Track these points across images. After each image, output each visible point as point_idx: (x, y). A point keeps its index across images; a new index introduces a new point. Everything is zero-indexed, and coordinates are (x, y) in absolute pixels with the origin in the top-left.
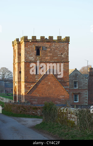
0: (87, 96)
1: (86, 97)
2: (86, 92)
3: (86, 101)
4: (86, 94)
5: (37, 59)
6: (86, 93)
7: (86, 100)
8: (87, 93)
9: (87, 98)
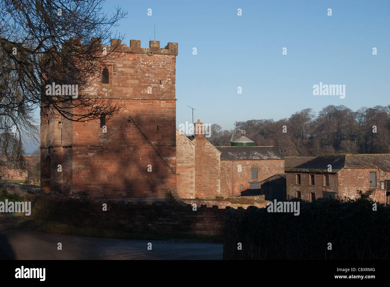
0: (194, 181)
1: (192, 183)
2: (192, 172)
3: (191, 191)
4: (192, 177)
5: (103, 92)
6: (190, 175)
7: (192, 188)
8: (194, 174)
9: (194, 185)
